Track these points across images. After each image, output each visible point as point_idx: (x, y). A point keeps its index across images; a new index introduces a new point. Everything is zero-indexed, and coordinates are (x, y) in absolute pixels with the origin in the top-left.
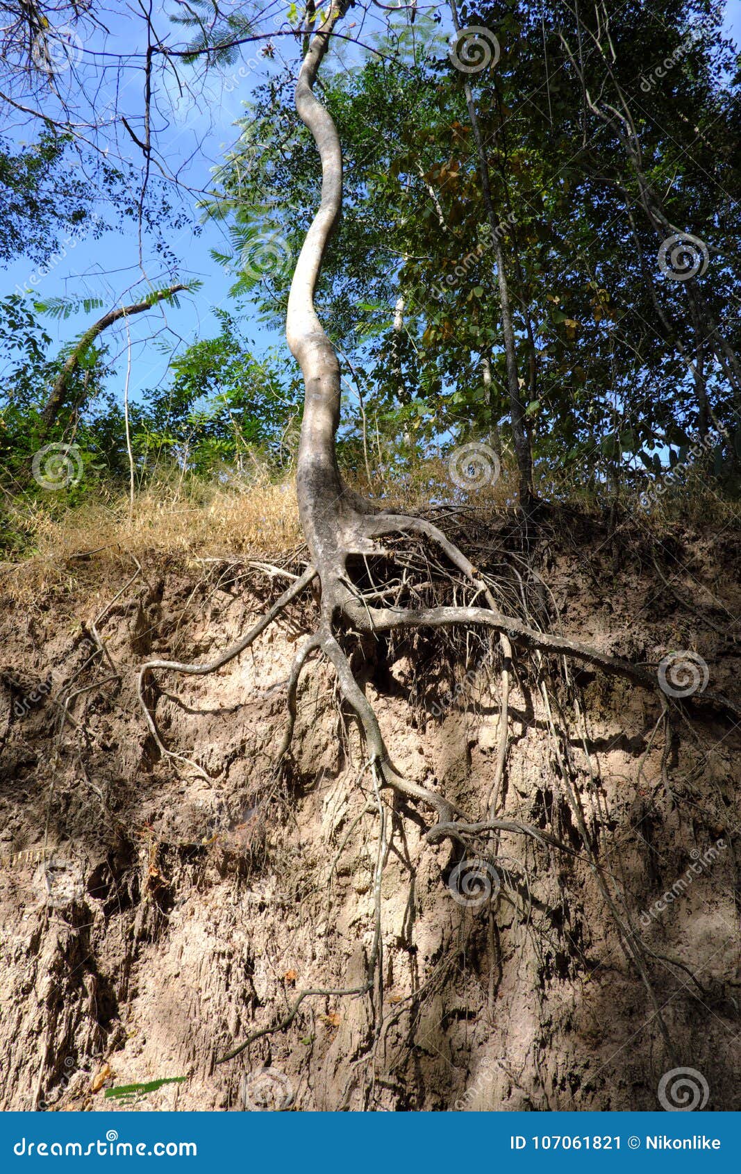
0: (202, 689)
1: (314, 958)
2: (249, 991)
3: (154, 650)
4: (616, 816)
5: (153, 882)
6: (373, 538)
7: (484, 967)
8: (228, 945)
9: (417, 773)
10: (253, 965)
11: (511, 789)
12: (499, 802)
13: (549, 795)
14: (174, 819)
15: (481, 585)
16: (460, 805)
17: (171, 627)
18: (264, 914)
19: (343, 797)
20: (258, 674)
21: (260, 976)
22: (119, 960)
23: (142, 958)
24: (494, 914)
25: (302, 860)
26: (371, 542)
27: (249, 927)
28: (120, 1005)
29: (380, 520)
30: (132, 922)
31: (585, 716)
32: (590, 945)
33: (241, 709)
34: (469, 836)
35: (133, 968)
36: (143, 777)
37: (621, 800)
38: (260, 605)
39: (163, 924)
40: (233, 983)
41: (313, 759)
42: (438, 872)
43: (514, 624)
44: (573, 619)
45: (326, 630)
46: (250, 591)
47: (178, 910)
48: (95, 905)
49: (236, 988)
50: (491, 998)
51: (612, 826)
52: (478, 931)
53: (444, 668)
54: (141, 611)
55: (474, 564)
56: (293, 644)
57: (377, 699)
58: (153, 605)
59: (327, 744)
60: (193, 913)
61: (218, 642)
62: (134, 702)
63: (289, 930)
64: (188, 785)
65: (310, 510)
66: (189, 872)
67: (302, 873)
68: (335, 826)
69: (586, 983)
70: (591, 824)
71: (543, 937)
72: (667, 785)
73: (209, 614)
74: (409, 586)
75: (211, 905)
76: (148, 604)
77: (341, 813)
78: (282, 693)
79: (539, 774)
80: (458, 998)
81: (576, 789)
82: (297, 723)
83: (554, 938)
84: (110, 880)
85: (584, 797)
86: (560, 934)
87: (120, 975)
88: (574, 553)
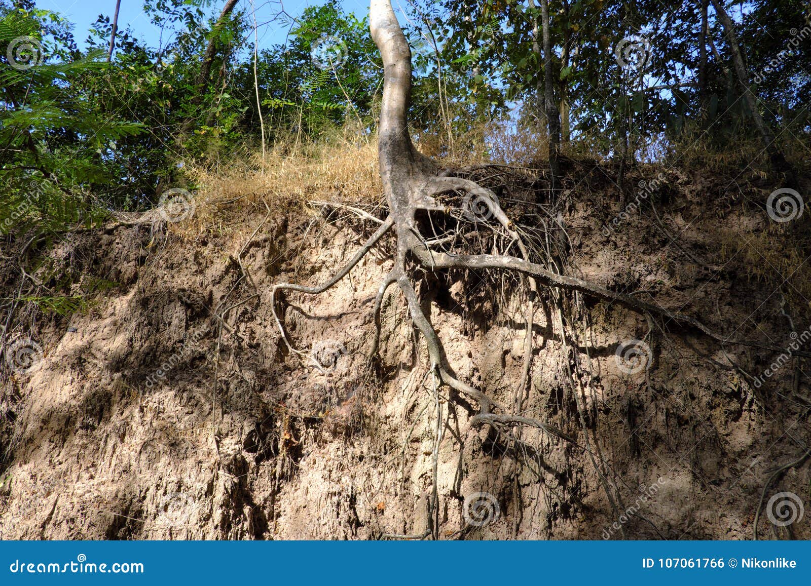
0: (317, 300)
1: (396, 495)
2: (353, 517)
3: (283, 271)
4: (611, 405)
5: (287, 443)
6: (435, 196)
7: (509, 511)
8: (338, 486)
9: (466, 372)
10: (355, 499)
11: (532, 388)
12: (524, 396)
13: (561, 391)
14: (299, 397)
15: (515, 235)
16: (497, 397)
17: (294, 253)
18: (362, 463)
19: (414, 388)
20: (355, 290)
21: (361, 506)
22: (267, 494)
23: (283, 491)
24: (518, 475)
25: (388, 427)
26: (433, 200)
27: (352, 473)
28: (269, 523)
29: (441, 182)
30: (275, 467)
31: (591, 330)
32: (586, 495)
33: (344, 317)
34: (500, 424)
35: (277, 498)
36: (278, 368)
37: (614, 393)
38: (357, 237)
39: (295, 469)
40: (341, 512)
41: (395, 355)
42: (480, 445)
43: (537, 269)
44: (586, 254)
45: (400, 268)
46: (349, 227)
47: (304, 460)
48: (249, 457)
49: (344, 516)
50: (514, 533)
51: (607, 411)
52: (506, 487)
53: (488, 293)
54: (272, 243)
55: (509, 218)
56: (380, 267)
57: (439, 314)
58: (280, 238)
59: (404, 346)
60: (315, 463)
61: (328, 264)
62: (269, 313)
63: (380, 474)
64: (309, 372)
65: (388, 175)
66: (311, 434)
67: (387, 436)
68: (409, 408)
69: (582, 522)
70: (591, 411)
71: (552, 492)
72: (649, 384)
73: (321, 242)
74: (461, 236)
75: (327, 457)
76: (277, 237)
77: (413, 399)
78: (372, 307)
79: (553, 376)
80: (491, 533)
81: (582, 385)
82: (382, 330)
83: (560, 493)
84: (258, 441)
85: (587, 390)
86: (564, 489)
87: (268, 503)
88: (589, 200)
